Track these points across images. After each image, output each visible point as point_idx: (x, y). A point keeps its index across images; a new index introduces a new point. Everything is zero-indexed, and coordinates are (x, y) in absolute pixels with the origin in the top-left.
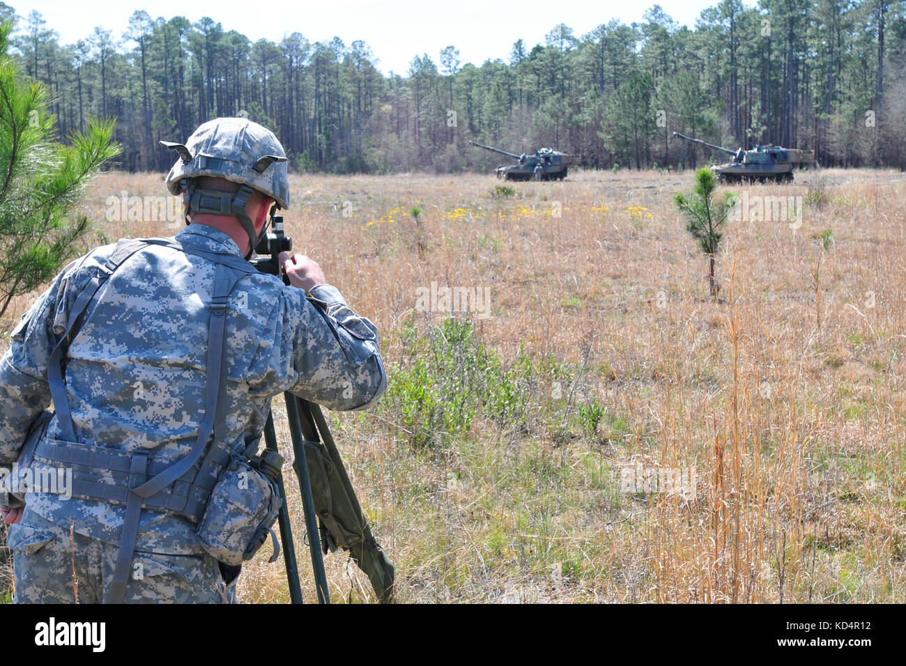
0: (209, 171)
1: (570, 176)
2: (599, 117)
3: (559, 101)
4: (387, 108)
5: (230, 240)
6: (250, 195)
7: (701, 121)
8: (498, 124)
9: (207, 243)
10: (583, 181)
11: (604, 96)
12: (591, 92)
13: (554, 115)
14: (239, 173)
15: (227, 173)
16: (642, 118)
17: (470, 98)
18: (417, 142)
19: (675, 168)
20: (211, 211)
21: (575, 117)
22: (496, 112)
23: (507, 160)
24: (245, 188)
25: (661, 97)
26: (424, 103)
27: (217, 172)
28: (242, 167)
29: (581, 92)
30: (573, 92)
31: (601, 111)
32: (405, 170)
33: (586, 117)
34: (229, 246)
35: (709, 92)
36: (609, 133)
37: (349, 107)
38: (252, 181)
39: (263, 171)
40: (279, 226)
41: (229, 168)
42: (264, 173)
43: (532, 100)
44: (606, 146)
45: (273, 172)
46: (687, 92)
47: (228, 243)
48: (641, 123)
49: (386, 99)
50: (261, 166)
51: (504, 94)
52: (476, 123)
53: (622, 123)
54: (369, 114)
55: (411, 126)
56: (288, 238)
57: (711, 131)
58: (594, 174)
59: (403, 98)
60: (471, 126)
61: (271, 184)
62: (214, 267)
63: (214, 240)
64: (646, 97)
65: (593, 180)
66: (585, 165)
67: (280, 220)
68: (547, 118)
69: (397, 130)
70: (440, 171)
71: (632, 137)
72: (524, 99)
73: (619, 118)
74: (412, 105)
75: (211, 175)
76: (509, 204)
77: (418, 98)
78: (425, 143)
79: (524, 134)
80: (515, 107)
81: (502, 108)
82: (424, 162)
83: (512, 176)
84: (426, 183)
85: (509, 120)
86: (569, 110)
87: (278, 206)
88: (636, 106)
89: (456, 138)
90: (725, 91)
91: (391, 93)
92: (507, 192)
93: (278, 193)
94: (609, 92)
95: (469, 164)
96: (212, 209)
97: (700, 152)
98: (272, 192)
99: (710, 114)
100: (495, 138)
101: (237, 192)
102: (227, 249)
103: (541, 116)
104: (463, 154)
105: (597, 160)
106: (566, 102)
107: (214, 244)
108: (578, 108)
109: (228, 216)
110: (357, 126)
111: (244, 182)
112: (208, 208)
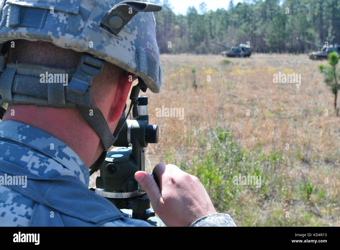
0: (23, 32)
1: (252, 56)
2: (264, 32)
3: (247, 25)
4: (177, 27)
5: (68, 151)
6: (97, 71)
7: (307, 34)
8: (222, 34)
9: (24, 159)
10: (257, 58)
11: (266, 23)
12: (261, 22)
13: (245, 31)
14: (77, 33)
15: (55, 33)
16: (282, 32)
17: (210, 23)
18: (189, 41)
19: (296, 53)
20: (32, 100)
21: (255, 32)
22: (221, 29)
23: (226, 49)
24: (88, 59)
25: (290, 23)
26: (192, 25)
27: (38, 32)
28: (82, 23)
29: (257, 22)
30: (253, 21)
31: (265, 29)
32: (184, 52)
33: (258, 32)
34: (64, 161)
35: (310, 22)
36: (268, 38)
37: (162, 26)
38: (100, 47)
39: (119, 30)
40: (142, 110)
41: (59, 24)
42: (122, 34)
43: (236, 25)
44: (267, 44)
45: (136, 32)
46: (301, 22)
47: (62, 155)
48: (282, 34)
49: (176, 23)
50: (116, 22)
51: (225, 22)
52: (213, 34)
53: (274, 34)
54: (169, 30)
55: (187, 34)
56: (155, 127)
57: (311, 38)
58: (261, 55)
59: (183, 23)
60: (211, 35)
61: (133, 53)
62: (30, 211)
63: (36, 151)
64: (284, 24)
65: (262, 58)
66: (258, 52)
67: (144, 101)
68: (242, 32)
69: (181, 36)
70: (198, 53)
71: (278, 40)
72: (233, 24)
73: (273, 32)
74: (187, 26)
75: (28, 38)
76: (229, 67)
77: (190, 23)
78: (192, 42)
79: (233, 38)
80: (229, 27)
81: (224, 28)
82: (191, 49)
83: (229, 56)
84: (193, 58)
85: (227, 33)
86: (251, 29)
87: (142, 86)
88: (279, 28)
89: (205, 40)
90: (318, 21)
91: (179, 21)
92: (227, 62)
93: (144, 68)
94: (268, 22)
95: (210, 51)
96: (34, 96)
97: (306, 47)
98: (134, 65)
99: (311, 31)
100: (221, 40)
101: (75, 66)
102: (60, 169)
103: (240, 31)
104: (207, 46)
105: (263, 50)
106: (250, 25)
107: (36, 159)
108: (255, 28)
109: (61, 107)
110: (165, 34)
111: (85, 50)
112: (29, 96)
